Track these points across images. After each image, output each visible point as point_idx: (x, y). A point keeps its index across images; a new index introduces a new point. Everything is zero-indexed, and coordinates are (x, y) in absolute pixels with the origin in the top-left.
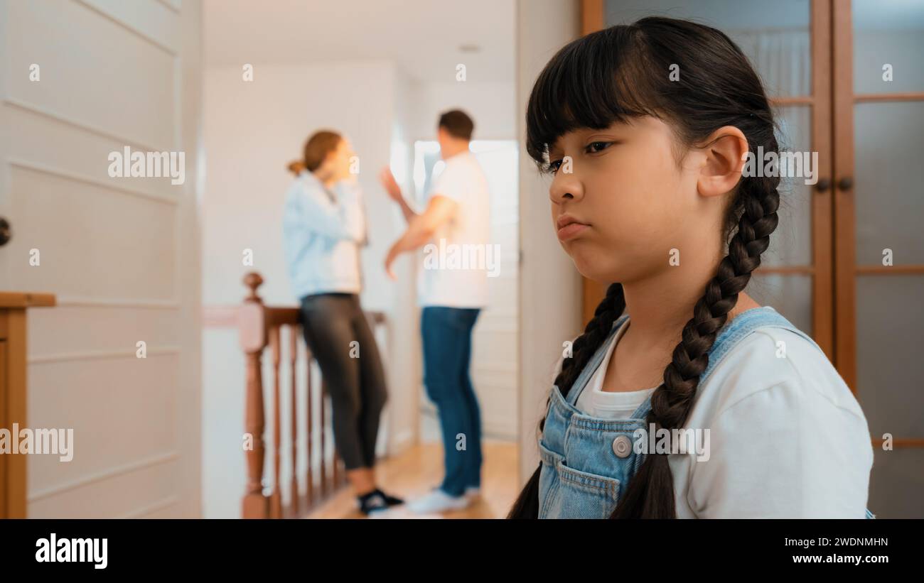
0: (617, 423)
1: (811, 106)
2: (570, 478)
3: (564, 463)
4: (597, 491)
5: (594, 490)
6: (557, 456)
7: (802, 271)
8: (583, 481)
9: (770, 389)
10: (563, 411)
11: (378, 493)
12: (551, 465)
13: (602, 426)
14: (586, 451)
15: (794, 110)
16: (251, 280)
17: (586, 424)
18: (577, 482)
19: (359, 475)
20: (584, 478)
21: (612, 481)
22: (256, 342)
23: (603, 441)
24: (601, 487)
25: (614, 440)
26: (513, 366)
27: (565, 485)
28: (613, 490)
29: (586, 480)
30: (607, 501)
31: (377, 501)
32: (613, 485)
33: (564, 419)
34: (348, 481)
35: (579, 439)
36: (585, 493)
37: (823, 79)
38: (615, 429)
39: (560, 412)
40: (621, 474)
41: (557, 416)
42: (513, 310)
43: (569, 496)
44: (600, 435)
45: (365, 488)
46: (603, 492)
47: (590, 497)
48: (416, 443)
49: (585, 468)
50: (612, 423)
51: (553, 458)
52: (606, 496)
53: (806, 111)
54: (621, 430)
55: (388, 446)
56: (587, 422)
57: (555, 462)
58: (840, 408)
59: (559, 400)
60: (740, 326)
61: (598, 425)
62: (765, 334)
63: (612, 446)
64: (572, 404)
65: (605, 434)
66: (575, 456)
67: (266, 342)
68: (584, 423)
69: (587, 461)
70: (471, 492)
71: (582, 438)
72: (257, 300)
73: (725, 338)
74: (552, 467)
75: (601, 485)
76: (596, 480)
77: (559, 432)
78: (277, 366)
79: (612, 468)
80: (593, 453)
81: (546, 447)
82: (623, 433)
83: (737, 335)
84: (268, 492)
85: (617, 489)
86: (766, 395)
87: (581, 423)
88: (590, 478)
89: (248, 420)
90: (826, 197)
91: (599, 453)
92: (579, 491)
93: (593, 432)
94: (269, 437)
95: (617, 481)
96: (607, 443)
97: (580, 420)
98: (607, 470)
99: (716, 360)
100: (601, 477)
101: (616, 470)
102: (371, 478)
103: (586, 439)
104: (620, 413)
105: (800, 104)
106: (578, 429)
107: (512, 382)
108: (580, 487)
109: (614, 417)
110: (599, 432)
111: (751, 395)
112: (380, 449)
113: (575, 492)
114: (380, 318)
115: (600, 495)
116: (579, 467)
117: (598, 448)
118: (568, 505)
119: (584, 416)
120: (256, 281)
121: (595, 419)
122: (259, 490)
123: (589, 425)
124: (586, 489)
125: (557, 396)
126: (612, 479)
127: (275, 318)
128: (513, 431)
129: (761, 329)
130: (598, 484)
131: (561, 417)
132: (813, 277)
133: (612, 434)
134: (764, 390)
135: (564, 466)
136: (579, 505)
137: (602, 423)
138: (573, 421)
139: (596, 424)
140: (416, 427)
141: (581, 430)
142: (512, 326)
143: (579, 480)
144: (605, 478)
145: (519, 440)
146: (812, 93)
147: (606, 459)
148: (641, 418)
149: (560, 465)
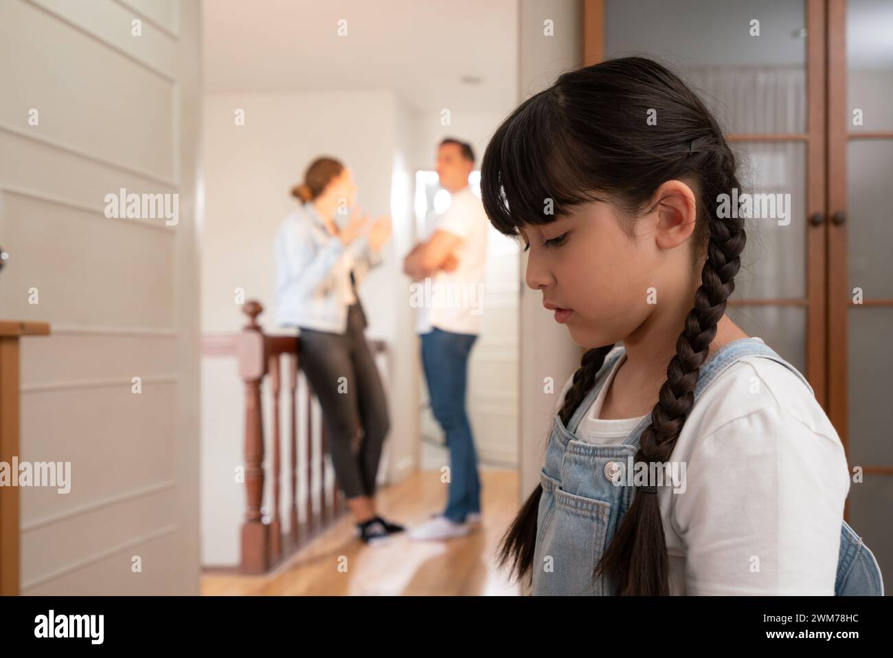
0: (608, 449)
1: (806, 142)
2: (564, 501)
3: (561, 488)
4: (589, 514)
5: (586, 512)
6: (555, 482)
7: (796, 303)
8: (577, 504)
9: (749, 416)
10: (563, 439)
11: (379, 520)
12: (550, 490)
13: (595, 452)
14: (580, 476)
15: (790, 146)
16: (250, 309)
17: (580, 450)
18: (571, 506)
19: (359, 504)
20: (577, 501)
21: (602, 505)
22: (256, 370)
23: (595, 466)
24: (592, 511)
25: (605, 464)
26: (513, 394)
27: (560, 508)
28: (604, 513)
29: (579, 503)
30: (598, 523)
31: (377, 528)
32: (604, 507)
33: (564, 446)
34: (348, 509)
35: (573, 465)
36: (578, 515)
37: (818, 116)
38: (606, 454)
39: (561, 440)
40: (611, 497)
41: (557, 444)
42: (513, 339)
43: (563, 519)
44: (593, 461)
45: (365, 515)
46: (594, 515)
47: (582, 519)
48: (416, 471)
49: (578, 492)
50: (603, 449)
51: (551, 484)
52: (598, 518)
53: (801, 147)
54: (612, 456)
55: (388, 475)
56: (580, 448)
57: (553, 487)
58: (817, 434)
59: (559, 429)
60: (726, 356)
61: (591, 450)
62: (747, 363)
63: (603, 471)
64: (572, 433)
65: (597, 459)
66: (569, 481)
67: (266, 370)
68: (578, 449)
69: (580, 485)
70: (472, 518)
71: (576, 463)
72: (256, 328)
73: (711, 367)
74: (551, 492)
75: (593, 507)
76: (588, 503)
77: (558, 459)
78: (277, 395)
79: (603, 492)
80: (587, 477)
81: (546, 474)
82: (614, 458)
83: (722, 364)
84: (267, 520)
85: (607, 511)
86: (745, 422)
87: (575, 449)
88: (583, 502)
89: (247, 449)
90: (820, 231)
91: (592, 477)
92: (572, 513)
93: (586, 458)
94: (268, 465)
95: (608, 504)
96: (599, 468)
97: (575, 446)
98: (599, 494)
99: (702, 388)
100: (593, 501)
101: (606, 495)
102: (372, 507)
103: (580, 465)
104: (612, 440)
105: (795, 140)
106: (572, 455)
107: (513, 410)
108: (573, 510)
109: (607, 443)
110: (592, 458)
111: (731, 422)
112: (381, 478)
113: (569, 515)
114: (381, 347)
115: (592, 518)
116: (573, 492)
117: (591, 474)
118: (562, 527)
119: (580, 443)
120: (255, 309)
121: (588, 445)
122: (258, 518)
123: (583, 451)
124: (579, 511)
125: (558, 426)
126: (604, 502)
127: (274, 347)
128: (514, 459)
129: (744, 359)
130: (590, 507)
131: (561, 444)
132: (807, 309)
133: (604, 460)
134: (744, 417)
135: (560, 491)
136: (571, 527)
137: (595, 449)
138: (569, 447)
139: (589, 450)
140: (417, 455)
141: (575, 455)
142: (513, 355)
143: (573, 503)
144: (597, 501)
145: (520, 467)
146: (807, 129)
147: (597, 483)
148: (632, 444)
149: (557, 490)
